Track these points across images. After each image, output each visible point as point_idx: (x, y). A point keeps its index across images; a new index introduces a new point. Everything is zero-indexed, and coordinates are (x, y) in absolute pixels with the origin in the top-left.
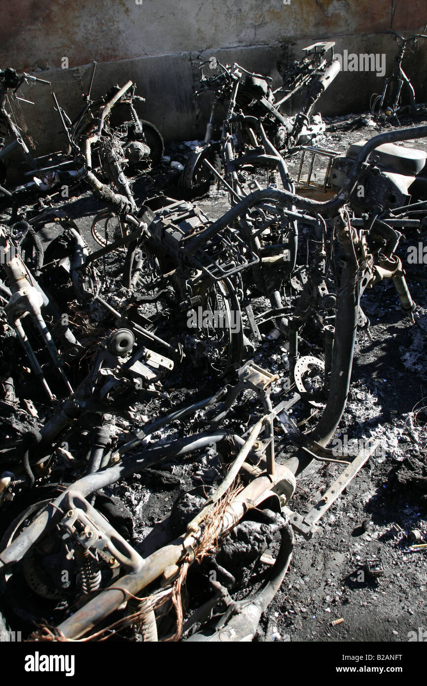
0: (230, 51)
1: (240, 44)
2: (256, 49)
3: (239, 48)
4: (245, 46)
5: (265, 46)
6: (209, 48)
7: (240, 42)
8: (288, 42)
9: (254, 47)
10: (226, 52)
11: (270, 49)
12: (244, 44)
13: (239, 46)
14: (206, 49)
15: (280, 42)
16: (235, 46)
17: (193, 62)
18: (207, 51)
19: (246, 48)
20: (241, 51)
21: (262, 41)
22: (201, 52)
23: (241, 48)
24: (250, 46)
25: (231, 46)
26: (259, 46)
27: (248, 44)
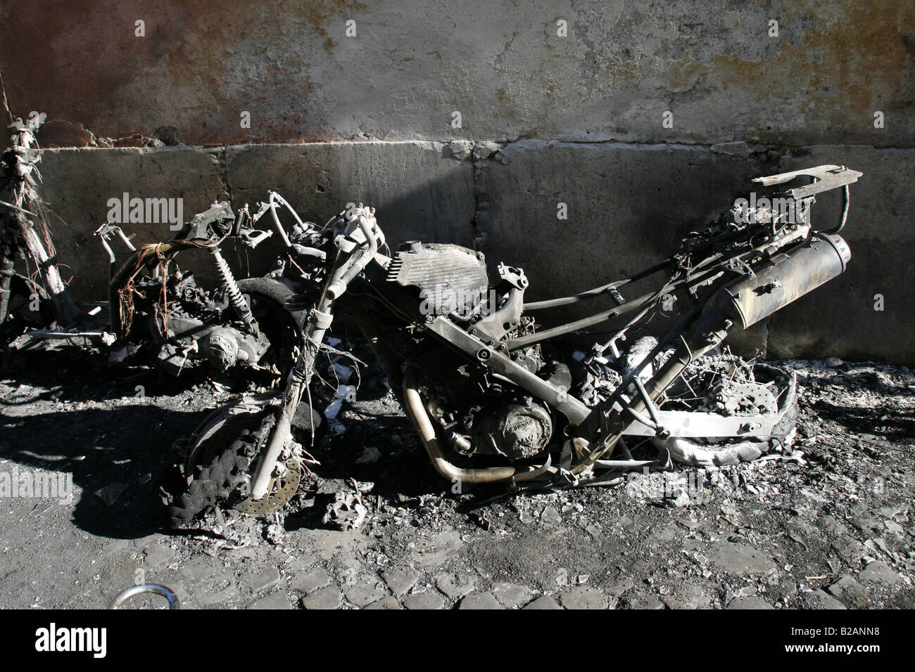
0: (582, 151)
1: (619, 137)
2: (664, 152)
3: (613, 146)
4: (630, 143)
5: (699, 148)
6: (528, 136)
7: (619, 130)
8: (780, 146)
9: (661, 147)
10: (571, 150)
11: (714, 158)
12: (630, 137)
13: (613, 141)
14: (520, 137)
15: (752, 143)
16: (601, 138)
17: (478, 164)
18: (519, 144)
19: (634, 147)
20: (618, 154)
21: (692, 136)
22: (505, 144)
23: (619, 145)
24: (650, 142)
25: (590, 138)
26: (676, 147)
27: (644, 138)
